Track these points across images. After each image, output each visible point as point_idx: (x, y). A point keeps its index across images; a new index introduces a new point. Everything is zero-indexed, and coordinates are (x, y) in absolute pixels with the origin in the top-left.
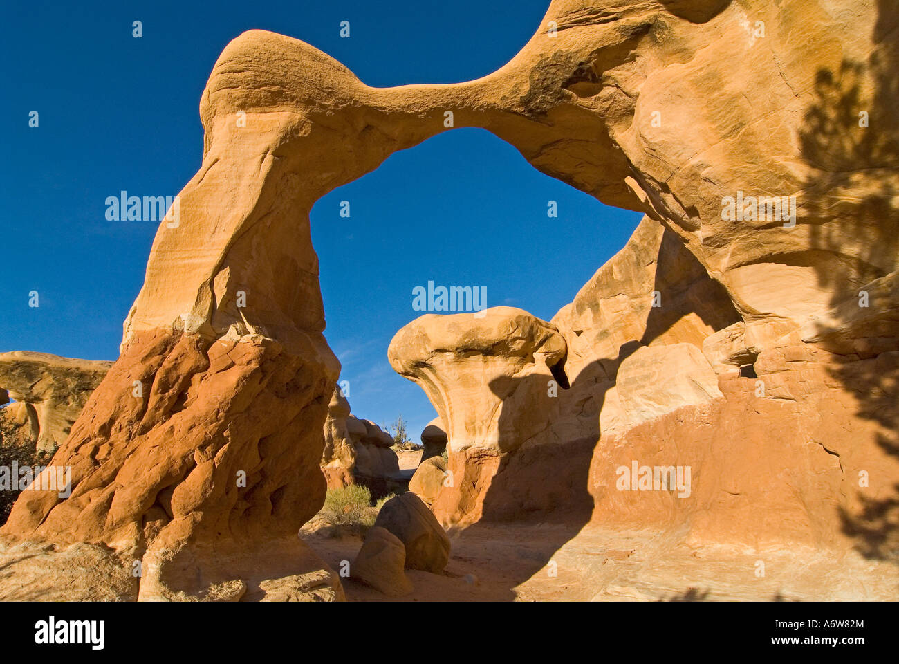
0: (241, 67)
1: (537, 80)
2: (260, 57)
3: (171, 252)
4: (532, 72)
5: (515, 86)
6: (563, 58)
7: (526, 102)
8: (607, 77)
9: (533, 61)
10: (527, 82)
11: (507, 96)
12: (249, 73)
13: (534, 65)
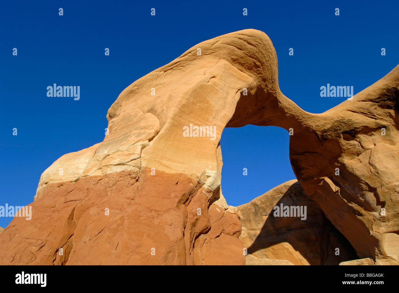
0: (254, 43)
1: (335, 125)
2: (265, 45)
3: (188, 115)
4: (335, 121)
5: (325, 123)
6: (350, 123)
7: (324, 131)
8: (358, 137)
9: (338, 118)
10: (331, 124)
11: (319, 125)
12: (255, 48)
13: (338, 119)
